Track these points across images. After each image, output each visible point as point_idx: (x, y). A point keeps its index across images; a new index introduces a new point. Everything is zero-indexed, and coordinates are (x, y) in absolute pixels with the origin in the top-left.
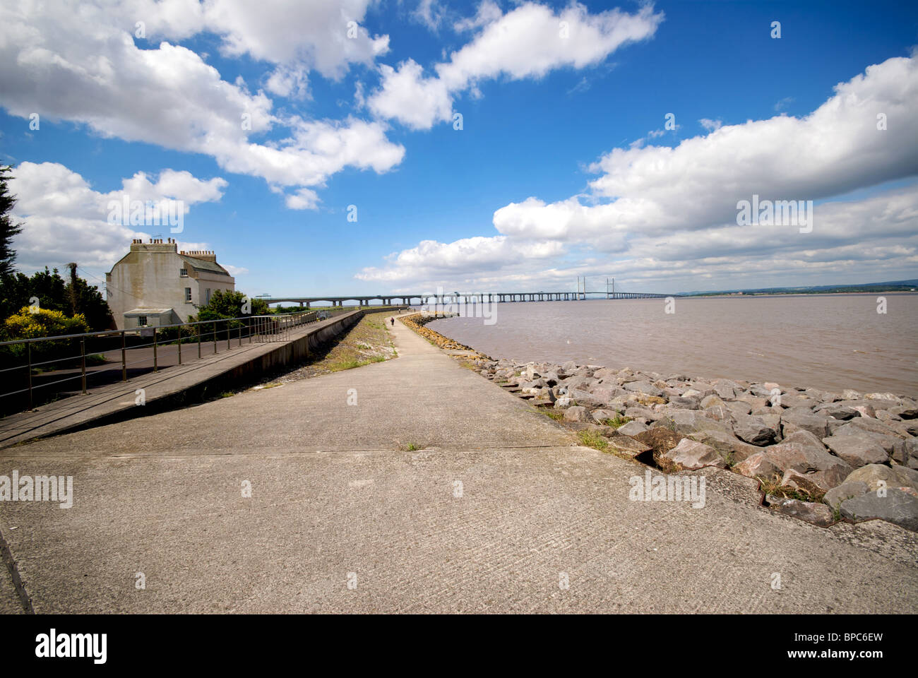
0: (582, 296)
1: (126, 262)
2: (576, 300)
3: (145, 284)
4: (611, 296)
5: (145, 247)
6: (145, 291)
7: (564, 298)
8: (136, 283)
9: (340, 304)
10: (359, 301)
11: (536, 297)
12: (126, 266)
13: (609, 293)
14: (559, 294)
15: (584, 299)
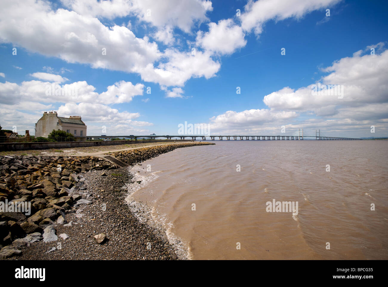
0: (301, 138)
1: (42, 120)
2: (298, 140)
3: (46, 127)
4: (318, 138)
5: (47, 114)
6: (46, 130)
7: (291, 139)
8: (44, 127)
9: (184, 138)
10: (192, 138)
11: (276, 138)
12: (41, 121)
13: (317, 137)
14: (289, 137)
15: (303, 140)
